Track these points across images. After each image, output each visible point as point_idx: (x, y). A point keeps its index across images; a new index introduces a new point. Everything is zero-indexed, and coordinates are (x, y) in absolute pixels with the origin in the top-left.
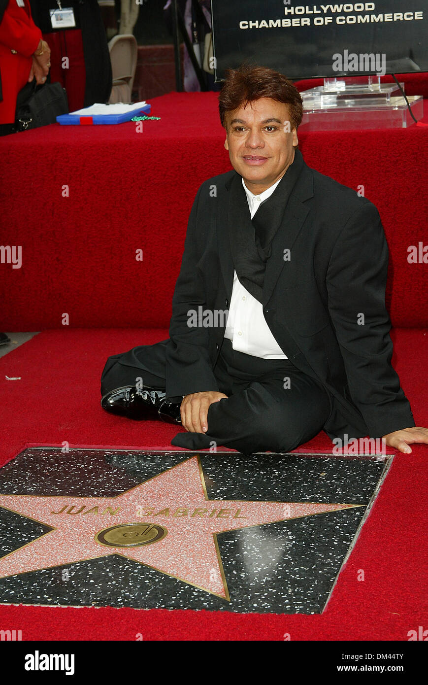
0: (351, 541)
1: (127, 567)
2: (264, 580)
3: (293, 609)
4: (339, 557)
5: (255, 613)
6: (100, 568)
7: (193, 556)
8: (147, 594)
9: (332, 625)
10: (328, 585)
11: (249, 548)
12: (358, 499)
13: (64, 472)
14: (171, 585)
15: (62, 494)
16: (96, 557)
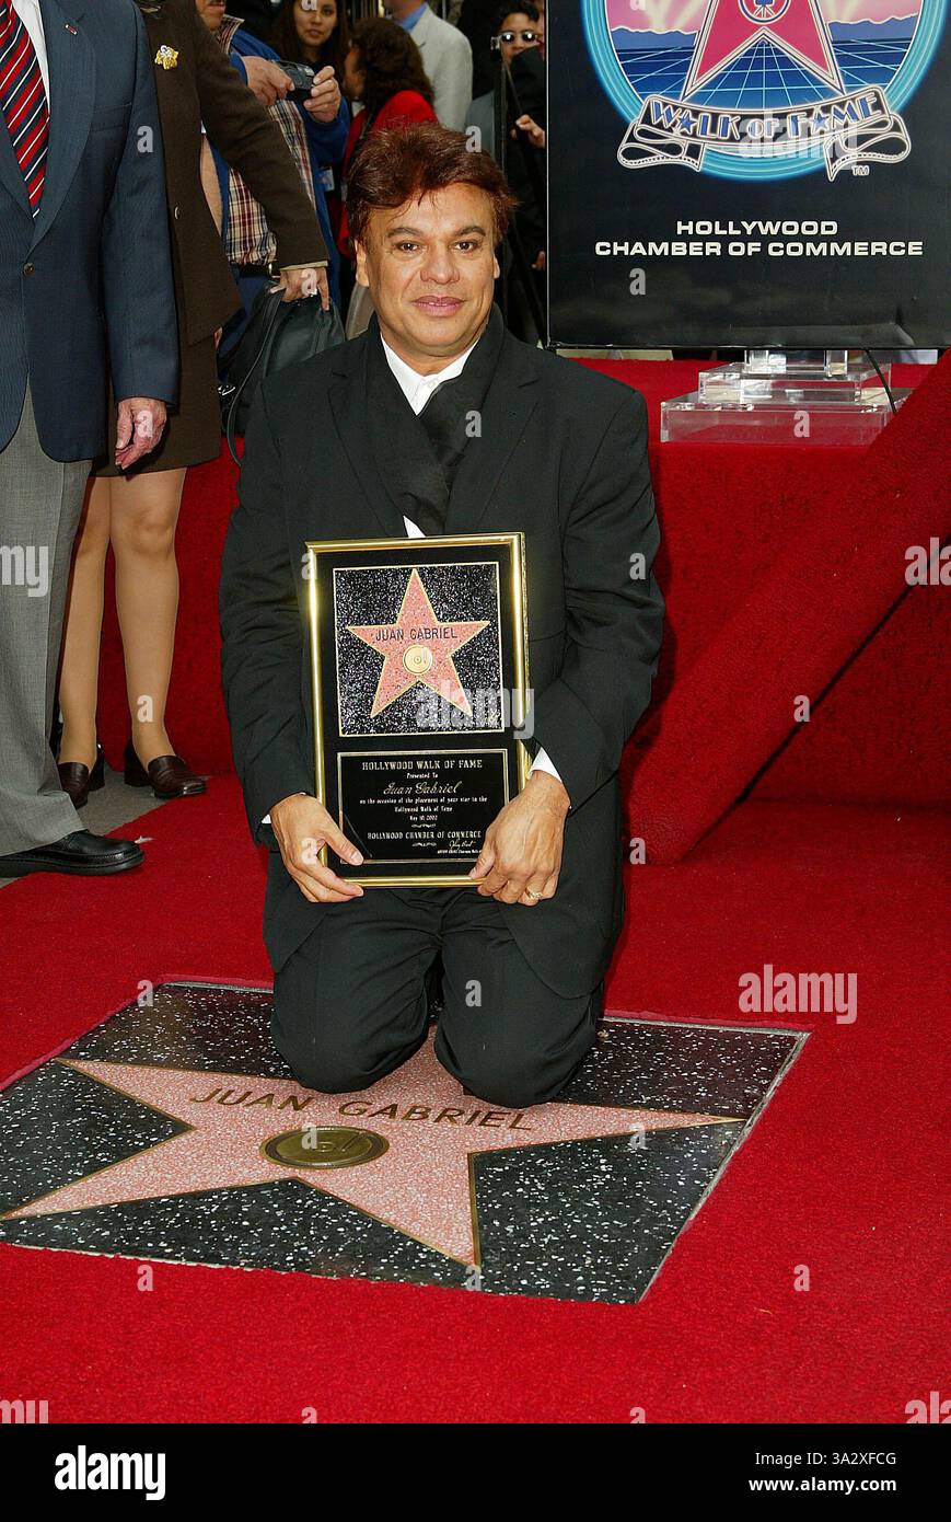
0: (709, 1181)
1: (310, 1202)
2: (546, 1240)
3: (588, 1293)
4: (683, 1208)
5: (522, 1295)
6: (264, 1202)
7: (428, 1191)
8: (338, 1252)
9: (651, 1325)
10: (657, 1254)
11: (527, 1183)
12: (733, 1108)
13: (223, 1029)
14: (382, 1239)
15: (213, 1069)
16: (257, 1181)
